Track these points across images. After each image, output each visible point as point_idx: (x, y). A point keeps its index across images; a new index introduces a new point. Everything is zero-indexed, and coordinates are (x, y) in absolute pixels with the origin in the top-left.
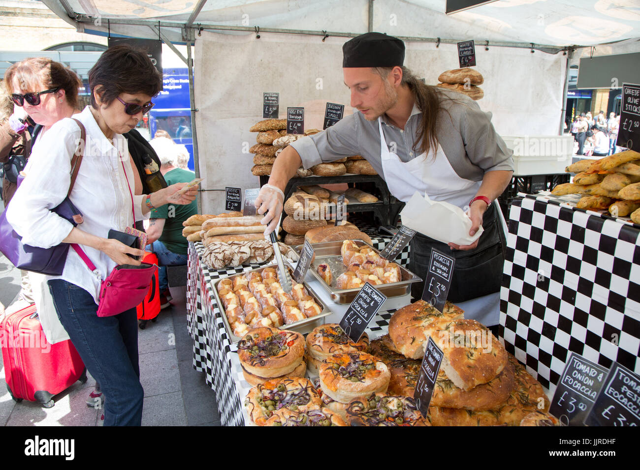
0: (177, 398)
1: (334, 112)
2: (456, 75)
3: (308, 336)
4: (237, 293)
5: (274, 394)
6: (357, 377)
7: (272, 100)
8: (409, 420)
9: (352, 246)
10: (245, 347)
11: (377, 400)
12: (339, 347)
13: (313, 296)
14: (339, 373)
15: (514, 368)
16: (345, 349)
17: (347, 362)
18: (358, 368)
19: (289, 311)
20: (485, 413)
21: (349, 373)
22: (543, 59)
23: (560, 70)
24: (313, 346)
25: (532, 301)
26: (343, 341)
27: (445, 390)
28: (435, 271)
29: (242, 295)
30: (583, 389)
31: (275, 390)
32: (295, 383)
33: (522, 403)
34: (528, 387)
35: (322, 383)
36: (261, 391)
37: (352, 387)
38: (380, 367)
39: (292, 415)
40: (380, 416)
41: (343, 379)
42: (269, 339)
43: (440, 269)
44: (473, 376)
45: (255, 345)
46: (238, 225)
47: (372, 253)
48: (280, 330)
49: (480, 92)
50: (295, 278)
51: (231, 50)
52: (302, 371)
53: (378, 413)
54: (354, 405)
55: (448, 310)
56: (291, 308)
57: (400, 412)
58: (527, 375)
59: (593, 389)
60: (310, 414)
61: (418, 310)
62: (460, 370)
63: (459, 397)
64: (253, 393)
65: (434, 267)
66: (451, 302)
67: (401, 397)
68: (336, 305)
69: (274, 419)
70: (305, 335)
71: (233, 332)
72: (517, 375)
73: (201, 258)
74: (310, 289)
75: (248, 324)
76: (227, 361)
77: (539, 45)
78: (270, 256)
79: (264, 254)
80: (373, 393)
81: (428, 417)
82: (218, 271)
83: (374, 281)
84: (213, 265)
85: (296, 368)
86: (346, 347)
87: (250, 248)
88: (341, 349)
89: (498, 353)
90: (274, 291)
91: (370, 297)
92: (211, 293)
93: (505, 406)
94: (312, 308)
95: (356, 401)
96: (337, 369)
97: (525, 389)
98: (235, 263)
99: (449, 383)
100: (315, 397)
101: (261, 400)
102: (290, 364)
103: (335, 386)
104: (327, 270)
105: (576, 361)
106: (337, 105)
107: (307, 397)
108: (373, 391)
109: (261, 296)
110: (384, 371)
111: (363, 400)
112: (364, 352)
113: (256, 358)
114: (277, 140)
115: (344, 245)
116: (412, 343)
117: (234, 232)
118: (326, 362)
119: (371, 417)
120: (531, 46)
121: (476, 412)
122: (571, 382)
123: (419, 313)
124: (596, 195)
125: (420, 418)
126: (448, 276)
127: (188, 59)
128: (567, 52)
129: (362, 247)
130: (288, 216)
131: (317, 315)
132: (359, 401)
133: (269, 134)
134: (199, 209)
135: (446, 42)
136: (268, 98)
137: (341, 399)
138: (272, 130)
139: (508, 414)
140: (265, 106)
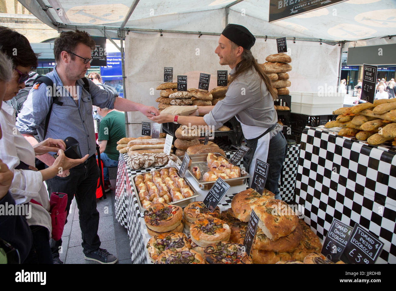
0: (112, 244)
1: (205, 78)
2: (276, 57)
3: (185, 208)
4: (146, 183)
5: (164, 241)
6: (211, 232)
7: (169, 71)
8: (240, 257)
9: (213, 156)
10: (148, 214)
11: (222, 245)
12: (202, 215)
13: (189, 185)
14: (201, 230)
15: (303, 228)
16: (206, 216)
17: (206, 224)
18: (212, 227)
19: (175, 194)
20: (285, 254)
21: (207, 230)
22: (327, 48)
23: (337, 54)
24: (187, 214)
25: (313, 189)
26: (205, 212)
27: (262, 240)
28: (258, 171)
29: (149, 185)
30: (340, 240)
31: (165, 239)
32: (176, 235)
33: (306, 248)
34: (311, 238)
35: (191, 236)
36: (156, 240)
37: (208, 238)
38: (225, 227)
39: (172, 253)
40: (223, 254)
41: (203, 233)
42: (162, 210)
43: (261, 170)
44: (278, 232)
45: (154, 213)
46: (148, 144)
47: (224, 161)
48: (169, 205)
49: (289, 67)
50: (180, 174)
51: (146, 43)
52: (181, 229)
53: (222, 253)
54: (208, 248)
55: (265, 194)
56: (176, 192)
57: (235, 253)
58: (311, 232)
59: (345, 239)
60: (183, 253)
61: (248, 194)
62: (270, 228)
63: (270, 244)
64: (152, 241)
65: (257, 169)
66: (267, 190)
67: (236, 244)
68: (202, 191)
69: (162, 256)
70: (183, 208)
71: (142, 206)
72: (305, 232)
73: (126, 163)
74: (187, 181)
75: (151, 201)
76: (139, 222)
77: (324, 40)
78: (166, 162)
79: (163, 161)
80: (220, 241)
81: (251, 256)
82: (136, 170)
83: (224, 177)
84: (133, 167)
85: (177, 227)
86: (206, 215)
87: (155, 157)
88: (203, 216)
89: (293, 219)
90: (167, 182)
91: (221, 186)
92: (131, 183)
93: (296, 249)
94: (188, 192)
95: (210, 246)
96: (200, 228)
97: (309, 240)
98: (146, 166)
99: (264, 236)
100: (187, 243)
101: (156, 245)
102: (173, 224)
103: (198, 237)
104: (198, 170)
105: (337, 223)
106: (206, 75)
107: (183, 244)
108: (220, 240)
109: (159, 185)
110: (227, 229)
111: (214, 245)
112: (217, 218)
113: (154, 221)
114: (171, 94)
115: (208, 156)
116: (244, 213)
117: (146, 148)
118: (194, 223)
119: (218, 255)
120: (320, 41)
121: (280, 253)
122: (333, 235)
123: (249, 195)
124: (349, 128)
125: (246, 256)
126: (265, 174)
127: (121, 48)
128: (341, 44)
129: (219, 157)
130: (177, 139)
131: (191, 196)
132: (211, 246)
133: (167, 91)
134: (126, 134)
135: (271, 38)
136: (166, 70)
137: (202, 245)
138: (169, 89)
139: (298, 254)
140: (165, 75)
